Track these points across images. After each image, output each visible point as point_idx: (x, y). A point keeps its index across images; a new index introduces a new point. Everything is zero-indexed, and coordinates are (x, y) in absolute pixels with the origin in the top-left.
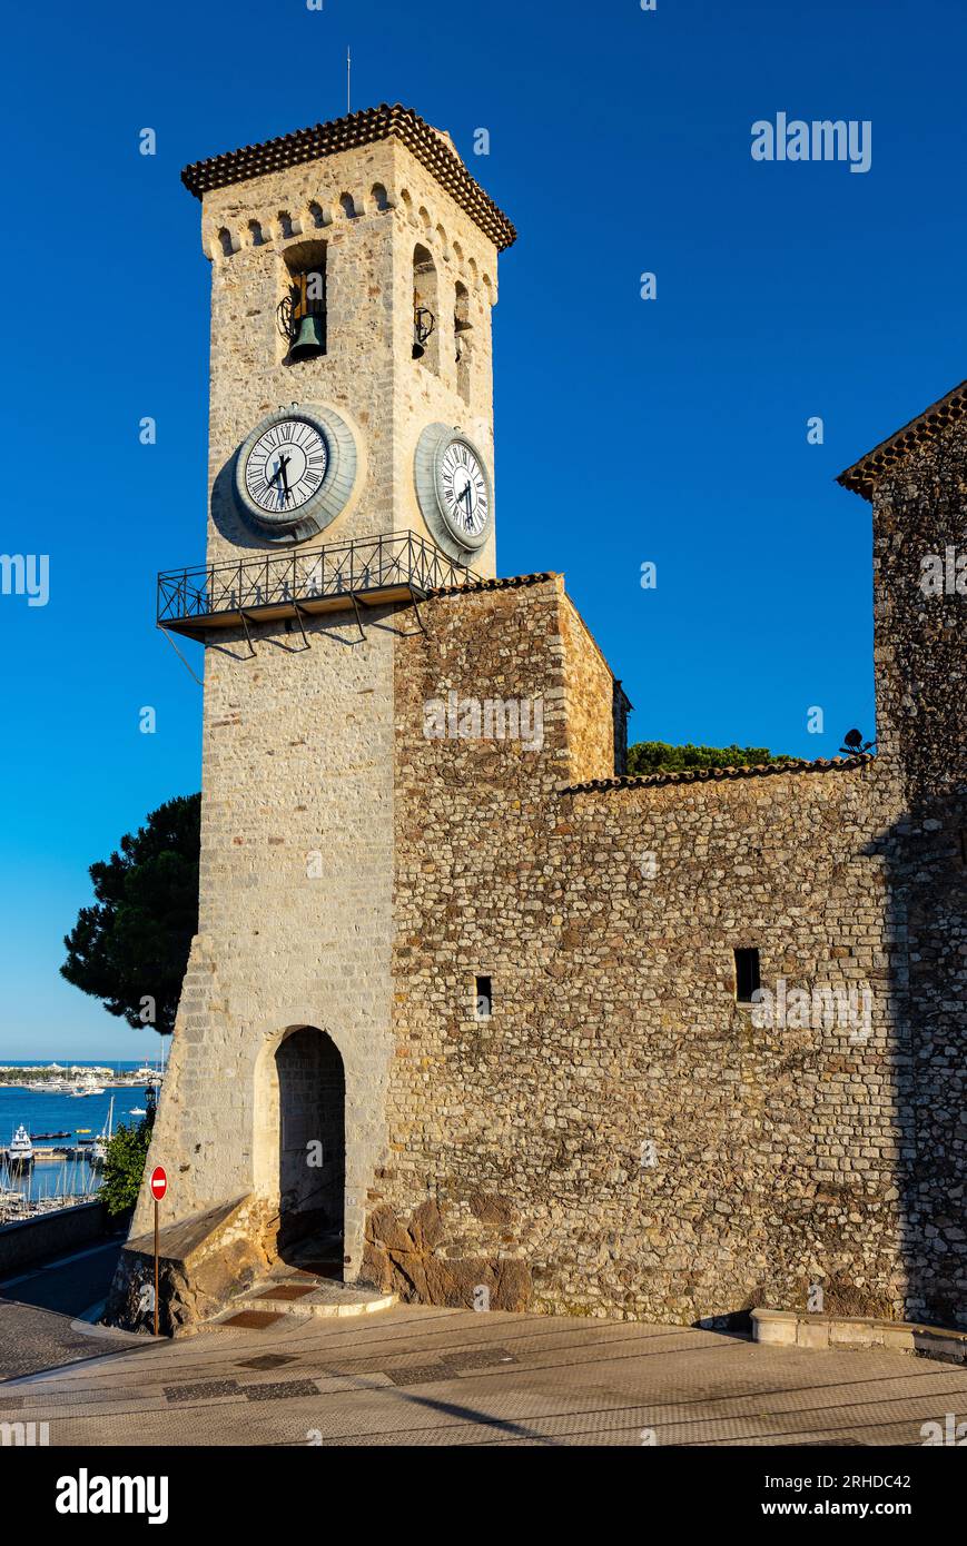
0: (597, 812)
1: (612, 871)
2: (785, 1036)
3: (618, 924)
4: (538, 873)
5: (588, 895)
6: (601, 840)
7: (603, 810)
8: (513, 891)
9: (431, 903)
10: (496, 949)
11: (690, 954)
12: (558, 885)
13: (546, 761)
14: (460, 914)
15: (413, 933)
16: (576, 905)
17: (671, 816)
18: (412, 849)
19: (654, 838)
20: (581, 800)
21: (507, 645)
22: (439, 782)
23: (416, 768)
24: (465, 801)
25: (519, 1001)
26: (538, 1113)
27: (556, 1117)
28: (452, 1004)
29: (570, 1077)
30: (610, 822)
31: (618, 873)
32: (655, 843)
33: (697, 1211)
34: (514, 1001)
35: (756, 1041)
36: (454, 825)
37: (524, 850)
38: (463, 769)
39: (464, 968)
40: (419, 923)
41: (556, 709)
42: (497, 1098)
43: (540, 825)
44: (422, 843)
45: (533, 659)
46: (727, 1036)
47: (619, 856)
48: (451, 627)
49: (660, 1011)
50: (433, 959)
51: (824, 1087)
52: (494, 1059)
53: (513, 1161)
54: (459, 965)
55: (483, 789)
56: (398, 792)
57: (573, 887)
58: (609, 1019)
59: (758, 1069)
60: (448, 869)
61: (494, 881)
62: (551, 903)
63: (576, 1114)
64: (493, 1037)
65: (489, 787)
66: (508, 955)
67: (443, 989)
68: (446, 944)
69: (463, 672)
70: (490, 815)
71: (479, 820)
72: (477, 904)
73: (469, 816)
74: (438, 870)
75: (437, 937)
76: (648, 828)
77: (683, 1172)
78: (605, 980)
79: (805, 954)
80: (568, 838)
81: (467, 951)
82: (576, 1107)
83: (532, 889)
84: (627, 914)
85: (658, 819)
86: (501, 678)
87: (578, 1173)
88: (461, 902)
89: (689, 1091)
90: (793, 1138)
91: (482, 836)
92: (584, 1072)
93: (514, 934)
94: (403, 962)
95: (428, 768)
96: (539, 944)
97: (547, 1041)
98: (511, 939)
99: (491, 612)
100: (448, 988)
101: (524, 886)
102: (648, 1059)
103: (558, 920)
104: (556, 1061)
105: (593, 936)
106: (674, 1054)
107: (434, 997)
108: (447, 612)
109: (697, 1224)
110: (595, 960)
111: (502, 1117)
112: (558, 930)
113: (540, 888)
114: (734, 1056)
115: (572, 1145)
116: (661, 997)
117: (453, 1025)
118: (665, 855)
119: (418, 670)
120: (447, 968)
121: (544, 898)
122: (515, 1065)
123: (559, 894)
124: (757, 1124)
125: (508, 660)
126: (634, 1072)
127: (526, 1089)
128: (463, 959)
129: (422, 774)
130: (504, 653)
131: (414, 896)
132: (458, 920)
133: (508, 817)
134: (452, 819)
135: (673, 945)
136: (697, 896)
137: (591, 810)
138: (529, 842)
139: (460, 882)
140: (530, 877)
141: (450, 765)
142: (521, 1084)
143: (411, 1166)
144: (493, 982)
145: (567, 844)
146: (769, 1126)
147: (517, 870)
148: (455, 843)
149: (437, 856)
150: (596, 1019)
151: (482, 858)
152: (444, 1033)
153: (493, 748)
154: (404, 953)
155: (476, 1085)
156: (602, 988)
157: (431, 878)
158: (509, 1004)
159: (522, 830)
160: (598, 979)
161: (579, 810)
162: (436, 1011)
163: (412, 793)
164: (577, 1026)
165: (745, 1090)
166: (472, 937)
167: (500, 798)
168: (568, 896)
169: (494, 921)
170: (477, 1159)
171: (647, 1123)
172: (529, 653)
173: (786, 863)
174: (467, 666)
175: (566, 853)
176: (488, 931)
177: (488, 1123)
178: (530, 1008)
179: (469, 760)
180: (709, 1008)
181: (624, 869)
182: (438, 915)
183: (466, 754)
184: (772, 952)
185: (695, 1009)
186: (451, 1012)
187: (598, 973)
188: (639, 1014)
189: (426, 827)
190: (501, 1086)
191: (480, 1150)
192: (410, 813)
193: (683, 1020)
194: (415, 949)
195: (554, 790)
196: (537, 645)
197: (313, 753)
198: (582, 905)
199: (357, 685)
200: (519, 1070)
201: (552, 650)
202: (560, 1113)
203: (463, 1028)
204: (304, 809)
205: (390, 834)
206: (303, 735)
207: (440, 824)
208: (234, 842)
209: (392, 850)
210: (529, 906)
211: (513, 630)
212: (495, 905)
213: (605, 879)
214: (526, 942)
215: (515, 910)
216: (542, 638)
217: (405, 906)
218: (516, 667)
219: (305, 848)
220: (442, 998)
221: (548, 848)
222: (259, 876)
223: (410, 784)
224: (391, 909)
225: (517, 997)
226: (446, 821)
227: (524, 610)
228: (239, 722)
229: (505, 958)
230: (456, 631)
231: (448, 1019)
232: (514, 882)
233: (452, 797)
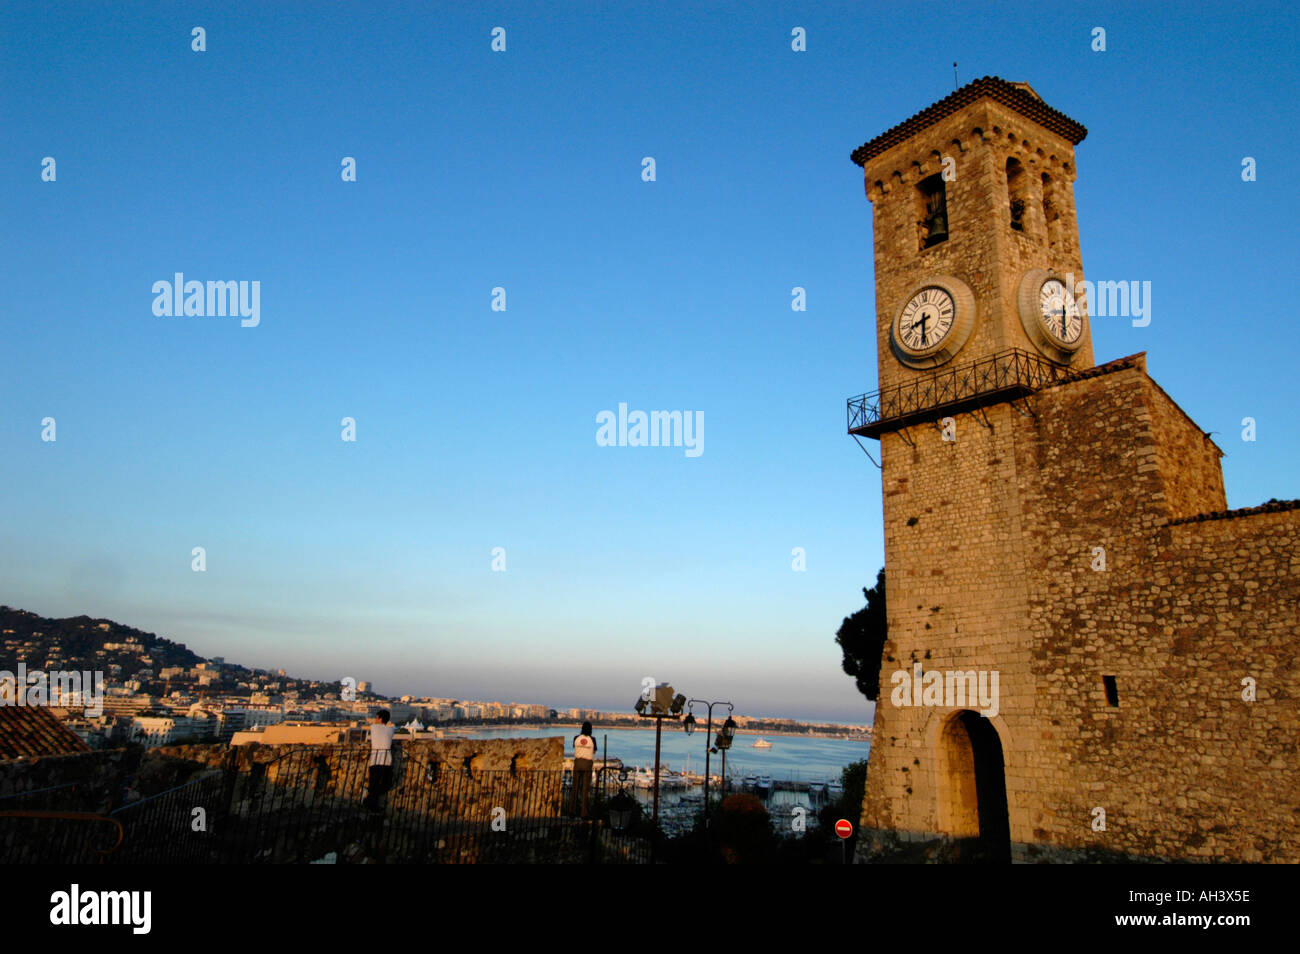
0: (1194, 542)
1: (1213, 589)
3: (1225, 633)
4: (1147, 592)
5: (1194, 610)
6: (1200, 564)
7: (1199, 539)
8: (1126, 606)
9: (1059, 616)
10: (1117, 654)
12: (1165, 602)
13: (1143, 504)
14: (1083, 624)
15: (1046, 641)
16: (1183, 618)
17: (1264, 541)
18: (1040, 576)
19: (1250, 560)
20: (1178, 533)
21: (1101, 419)
22: (1056, 525)
23: (1037, 515)
24: (1079, 538)
25: (1142, 697)
26: (1171, 793)
27: (1187, 798)
28: (1085, 698)
29: (1197, 763)
30: (1207, 549)
31: (1218, 591)
32: (1252, 565)
34: (1137, 696)
36: (1073, 556)
38: (1075, 514)
39: (1092, 669)
40: (1050, 632)
41: (1147, 463)
42: (1132, 778)
43: (1144, 554)
44: (1047, 571)
45: (1124, 427)
47: (1218, 576)
48: (1054, 411)
49: (1273, 709)
50: (1065, 661)
53: (1153, 832)
54: (1087, 667)
55: (1093, 529)
56: (1025, 534)
57: (1179, 603)
58: (1226, 715)
60: (1069, 591)
61: (1109, 599)
62: (1160, 616)
63: (1206, 796)
64: (1122, 727)
65: (1096, 527)
66: (1129, 659)
67: (1075, 685)
68: (1073, 650)
69: (1069, 443)
71: (1090, 552)
72: (1097, 618)
73: (1083, 549)
74: (1062, 591)
75: (1066, 644)
76: (1243, 553)
78: (1219, 681)
80: (1169, 564)
81: (1093, 656)
82: (1205, 790)
83: (1143, 605)
84: (1233, 624)
85: (1252, 545)
86: (1098, 444)
87: (1214, 850)
88: (1083, 617)
92: (1208, 760)
93: (1131, 642)
94: (1041, 663)
95: (1046, 515)
96: (1155, 650)
97: (1172, 732)
98: (1129, 646)
99: (1085, 396)
100: (1080, 684)
101: (1135, 603)
102: (1269, 752)
103: (1169, 630)
104: (1182, 749)
105: (1202, 644)
106: (1294, 747)
107: (1070, 691)
108: (1050, 400)
110: (1208, 663)
111: (1139, 794)
112: (1170, 639)
113: (1150, 604)
115: (1205, 824)
116: (1275, 697)
117: (1087, 716)
118: (1262, 574)
119: (1033, 444)
120: (1077, 669)
121: (1155, 613)
122: (1144, 751)
123: (1167, 609)
125: (1103, 430)
126: (1258, 763)
127: (1157, 772)
128: (1089, 661)
129: (1042, 519)
130: (1099, 424)
131: (1045, 612)
132: (1083, 630)
133: (1115, 549)
134: (1069, 552)
135: (1280, 651)
137: (1188, 540)
138: (1136, 567)
139: (1081, 601)
140: (1139, 596)
141: (1063, 511)
142: (1151, 768)
143: (1063, 830)
144: (1118, 681)
145: (1170, 569)
147: (1128, 589)
148: (1073, 571)
149: (1060, 581)
150: (1214, 714)
151: (1096, 582)
152: (1080, 721)
153: (1097, 496)
154: (1040, 656)
155: (1113, 766)
156: (1216, 688)
157: (1057, 598)
158: (1133, 699)
159: (1129, 558)
160: (1212, 680)
161: (1176, 540)
162: (1071, 703)
163: (1036, 534)
164: (1197, 720)
166: (1096, 644)
167: (1108, 534)
168: (1176, 610)
169: (1113, 631)
171: (1277, 810)
172: (1119, 423)
174: (1070, 437)
175: (1169, 576)
176: (1108, 639)
177: (1126, 799)
178: (1152, 703)
179: (1079, 506)
181: (1224, 587)
182: (1066, 627)
183: (1075, 503)
186: (1084, 704)
187: (1212, 674)
188: (1253, 712)
189: (1049, 558)
190: (1133, 767)
191: (1122, 821)
192: (1036, 549)
193: (1298, 718)
194: (1049, 653)
195: (1153, 526)
196: (1126, 416)
197: (959, 509)
198: (1190, 618)
199: (987, 459)
200: (1149, 755)
201: (1139, 418)
202: (1191, 794)
203: (1096, 717)
204: (955, 549)
205: (1021, 565)
206: (951, 497)
207: (1061, 556)
208: (908, 574)
209: (1023, 577)
210: (1141, 618)
211: (1104, 407)
212: (1112, 618)
213: (1208, 596)
214: (1143, 648)
215: (1130, 622)
216: (1130, 411)
217: (1037, 619)
218: (1110, 434)
219: (958, 577)
220: (1075, 692)
221: (1154, 572)
222: (927, 598)
223: (1033, 527)
224: (1027, 622)
225: (1140, 693)
226: (1065, 554)
227: (1112, 392)
228: (906, 491)
229: (1125, 661)
230: (1059, 413)
231: (1082, 709)
232: (1126, 599)
233: (1068, 535)
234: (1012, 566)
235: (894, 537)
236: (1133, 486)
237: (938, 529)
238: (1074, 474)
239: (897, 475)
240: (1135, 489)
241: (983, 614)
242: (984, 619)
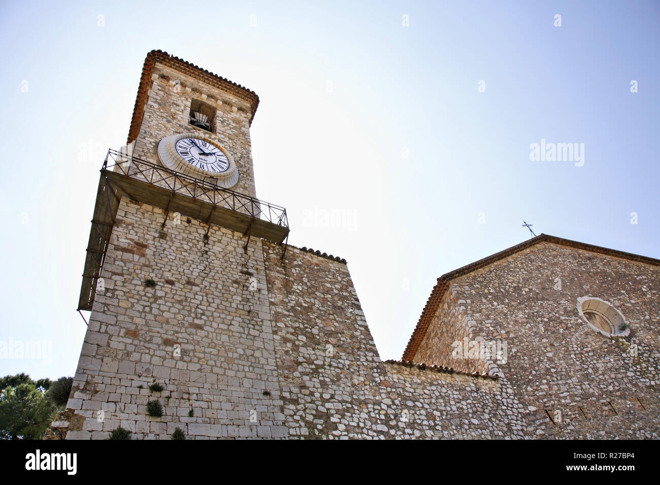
0: (399, 378)
1: (418, 413)
4: (379, 408)
6: (407, 394)
7: (402, 377)
8: (367, 417)
9: (312, 417)
12: (392, 417)
13: (365, 344)
15: (304, 438)
16: (406, 431)
17: (434, 388)
18: (291, 376)
19: (431, 397)
20: (390, 369)
22: (303, 339)
23: (286, 326)
24: (323, 354)
30: (408, 385)
31: (421, 414)
32: (433, 401)
36: (318, 367)
37: (367, 392)
38: (318, 335)
40: (306, 430)
43: (372, 379)
44: (298, 374)
47: (419, 404)
48: (296, 263)
56: (276, 337)
57: (401, 419)
60: (319, 395)
61: (353, 408)
62: (392, 428)
69: (308, 287)
70: (340, 366)
71: (334, 367)
72: (345, 423)
73: (327, 364)
74: (312, 394)
76: (427, 392)
83: (378, 417)
85: (429, 388)
88: (333, 419)
91: (338, 378)
95: (295, 329)
99: (317, 265)
101: (373, 415)
108: (293, 255)
113: (383, 417)
118: (440, 408)
119: (280, 276)
121: (387, 425)
123: (394, 423)
129: (291, 330)
131: (298, 410)
133: (352, 370)
134: (316, 363)
137: (396, 377)
138: (368, 387)
139: (330, 406)
140: (374, 410)
141: (308, 330)
145: (390, 393)
147: (366, 403)
148: (321, 378)
149: (308, 384)
153: (333, 329)
157: (308, 399)
159: (362, 379)
161: (390, 375)
163: (285, 340)
167: (344, 357)
175: (390, 398)
179: (320, 331)
182: (319, 427)
183: (317, 328)
189: (299, 364)
192: (287, 353)
196: (345, 288)
197: (207, 294)
199: (240, 268)
204: (200, 327)
205: (272, 361)
206: (198, 281)
207: (308, 364)
209: (275, 373)
211: (330, 277)
212: (358, 424)
216: (347, 286)
217: (292, 416)
219: (201, 355)
221: (381, 393)
223: (283, 333)
226: (313, 363)
227: (334, 271)
228: (143, 255)
230: (300, 266)
232: (365, 410)
233: (314, 349)
234: (263, 361)
236: (356, 331)
237: (180, 302)
238: (314, 309)
239: (136, 238)
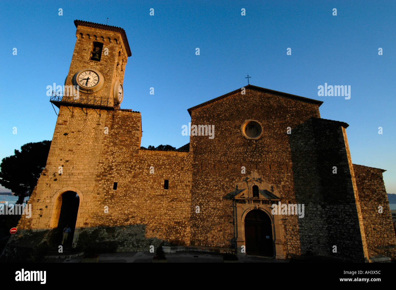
0: (143, 154)
1: (144, 165)
2: (172, 195)
3: (145, 174)
4: (130, 163)
5: (139, 169)
6: (143, 159)
7: (144, 154)
8: (125, 166)
9: (107, 167)
10: (120, 177)
11: (157, 180)
12: (134, 166)
13: (134, 143)
14: (113, 169)
15: (101, 173)
16: (137, 170)
17: (156, 156)
18: (104, 156)
19: (153, 159)
20: (140, 151)
21: (129, 122)
22: (112, 144)
23: (107, 141)
24: (117, 148)
25: (123, 188)
26: (124, 210)
27: (127, 211)
28: (108, 188)
29: (131, 203)
30: (145, 156)
31: (145, 165)
32: (153, 161)
33: (153, 228)
34: (122, 187)
35: (167, 196)
36: (114, 152)
37: (128, 159)
38: (118, 142)
39: (112, 180)
40: (103, 171)
41: (137, 135)
42: (115, 207)
43: (132, 155)
44: (106, 155)
45: (134, 125)
46: (162, 195)
47: (146, 162)
48: (119, 116)
49: (150, 190)
50: (105, 178)
51: (177, 205)
52: (116, 199)
53: (117, 220)
54: (111, 180)
55: (121, 147)
56: (103, 145)
57: (137, 167)
58: (141, 192)
59: (167, 201)
60: (111, 161)
61: (121, 164)
62: (132, 169)
63: (132, 210)
64: (116, 195)
65: (122, 147)
66: (122, 178)
67: (106, 184)
68: (108, 175)
69: (120, 125)
70: (122, 152)
71: (119, 152)
72: (117, 168)
73: (117, 151)
74: (109, 161)
75: (107, 174)
76: (152, 158)
77: (151, 221)
78: (141, 184)
79: (176, 182)
80: (137, 158)
81: (113, 177)
82: (132, 208)
83: (128, 166)
84: (147, 172)
85: (154, 156)
86: (128, 128)
87: (131, 222)
88: (113, 167)
89: (154, 205)
90: (171, 214)
91: (120, 155)
92: (134, 202)
93: (123, 174)
94: (98, 178)
95: (110, 141)
96: (129, 177)
97: (128, 196)
98: (123, 175)
99: (127, 116)
100: (108, 184)
101: (127, 166)
102: (147, 199)
103: (133, 173)
104: (129, 199)
105: (139, 176)
106: (152, 198)
107: (104, 186)
108: (118, 114)
109: (153, 231)
110: (140, 180)
111: (116, 211)
112: (133, 174)
113: (130, 166)
114: (163, 199)
115: (130, 216)
116: (151, 188)
117: (107, 192)
118: (154, 163)
119: (111, 123)
120: (108, 180)
121: (131, 168)
122: (120, 200)
123: (134, 168)
124: (166, 211)
125: (130, 125)
126: (144, 202)
127: (122, 205)
128: (112, 179)
129: (108, 142)
130: (129, 123)
131: (103, 165)
132: (112, 171)
133: (125, 153)
134: (114, 151)
135: (154, 179)
136: (159, 170)
137: (142, 153)
138: (129, 157)
139: (114, 164)
140: (128, 164)
141: (115, 141)
142: (121, 204)
143: (93, 222)
144: (118, 184)
145: (137, 159)
146: (167, 211)
147: (126, 162)
148: (113, 156)
149: (109, 158)
150: (138, 191)
151: (119, 160)
152: (105, 193)
153: (124, 139)
154: (98, 176)
155: (111, 204)
156: (140, 186)
157: (107, 162)
158: (121, 188)
159: (128, 155)
160: (139, 184)
161: (139, 153)
162: (104, 189)
163: (105, 145)
164: (134, 193)
165: (164, 205)
166: (115, 174)
167: (124, 149)
168: (136, 168)
169: (120, 172)
170: (109, 220)
171: (146, 211)
172: (134, 124)
173: (174, 166)
174: (121, 124)
175: (136, 160)
176: (118, 173)
177: (112, 212)
178: (125, 189)
179: (119, 141)
180: (159, 190)
181: (147, 164)
182: (108, 170)
183: (118, 140)
184: (171, 181)
185: (157, 190)
186: (107, 189)
187: (140, 183)
188: (146, 191)
189: (108, 152)
190: (116, 204)
191: (110, 218)
192: (105, 149)
193: (154, 192)
194: (101, 176)
195: (135, 149)
196: (135, 123)
197: (84, 134)
198: (138, 170)
199: (96, 123)
200: (121, 201)
201: (138, 125)
202: (128, 210)
203: (110, 192)
204: (79, 145)
205: (99, 152)
206: (82, 130)
207: (111, 152)
208: (59, 149)
209: (99, 156)
210: (127, 169)
211: (131, 119)
212: (121, 169)
213: (143, 166)
214: (126, 176)
215: (125, 170)
216: (137, 122)
217: (100, 167)
218: (131, 126)
219: (78, 153)
220: (106, 186)
221: (133, 159)
222: (65, 157)
223: (105, 143)
224: (97, 167)
225: (123, 187)
226: (112, 152)
227: (134, 117)
228: (66, 125)
229: (121, 179)
230: (119, 118)
231: (107, 190)
232: (125, 164)
233: (114, 147)
234: (96, 152)
235: (57, 137)
236: (133, 139)
237: (75, 138)
238: (120, 133)
239: (64, 119)
240: (133, 140)
241: (83, 164)
242: (83, 165)
